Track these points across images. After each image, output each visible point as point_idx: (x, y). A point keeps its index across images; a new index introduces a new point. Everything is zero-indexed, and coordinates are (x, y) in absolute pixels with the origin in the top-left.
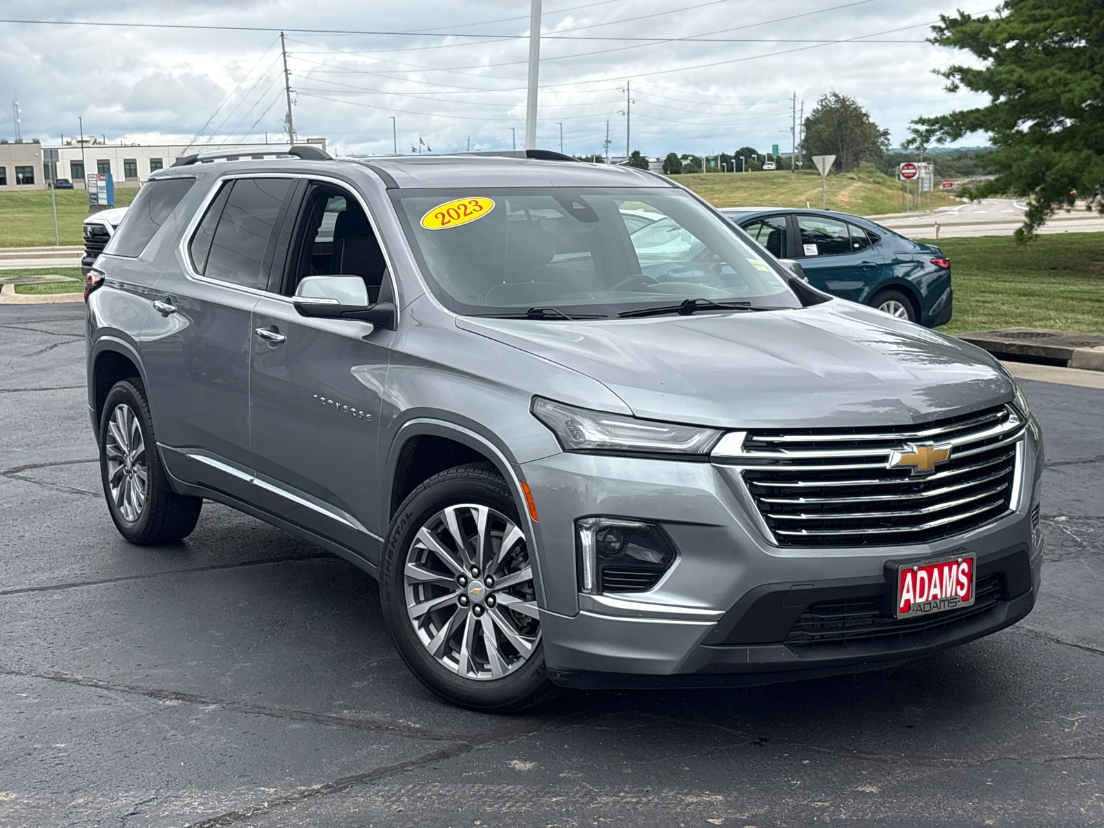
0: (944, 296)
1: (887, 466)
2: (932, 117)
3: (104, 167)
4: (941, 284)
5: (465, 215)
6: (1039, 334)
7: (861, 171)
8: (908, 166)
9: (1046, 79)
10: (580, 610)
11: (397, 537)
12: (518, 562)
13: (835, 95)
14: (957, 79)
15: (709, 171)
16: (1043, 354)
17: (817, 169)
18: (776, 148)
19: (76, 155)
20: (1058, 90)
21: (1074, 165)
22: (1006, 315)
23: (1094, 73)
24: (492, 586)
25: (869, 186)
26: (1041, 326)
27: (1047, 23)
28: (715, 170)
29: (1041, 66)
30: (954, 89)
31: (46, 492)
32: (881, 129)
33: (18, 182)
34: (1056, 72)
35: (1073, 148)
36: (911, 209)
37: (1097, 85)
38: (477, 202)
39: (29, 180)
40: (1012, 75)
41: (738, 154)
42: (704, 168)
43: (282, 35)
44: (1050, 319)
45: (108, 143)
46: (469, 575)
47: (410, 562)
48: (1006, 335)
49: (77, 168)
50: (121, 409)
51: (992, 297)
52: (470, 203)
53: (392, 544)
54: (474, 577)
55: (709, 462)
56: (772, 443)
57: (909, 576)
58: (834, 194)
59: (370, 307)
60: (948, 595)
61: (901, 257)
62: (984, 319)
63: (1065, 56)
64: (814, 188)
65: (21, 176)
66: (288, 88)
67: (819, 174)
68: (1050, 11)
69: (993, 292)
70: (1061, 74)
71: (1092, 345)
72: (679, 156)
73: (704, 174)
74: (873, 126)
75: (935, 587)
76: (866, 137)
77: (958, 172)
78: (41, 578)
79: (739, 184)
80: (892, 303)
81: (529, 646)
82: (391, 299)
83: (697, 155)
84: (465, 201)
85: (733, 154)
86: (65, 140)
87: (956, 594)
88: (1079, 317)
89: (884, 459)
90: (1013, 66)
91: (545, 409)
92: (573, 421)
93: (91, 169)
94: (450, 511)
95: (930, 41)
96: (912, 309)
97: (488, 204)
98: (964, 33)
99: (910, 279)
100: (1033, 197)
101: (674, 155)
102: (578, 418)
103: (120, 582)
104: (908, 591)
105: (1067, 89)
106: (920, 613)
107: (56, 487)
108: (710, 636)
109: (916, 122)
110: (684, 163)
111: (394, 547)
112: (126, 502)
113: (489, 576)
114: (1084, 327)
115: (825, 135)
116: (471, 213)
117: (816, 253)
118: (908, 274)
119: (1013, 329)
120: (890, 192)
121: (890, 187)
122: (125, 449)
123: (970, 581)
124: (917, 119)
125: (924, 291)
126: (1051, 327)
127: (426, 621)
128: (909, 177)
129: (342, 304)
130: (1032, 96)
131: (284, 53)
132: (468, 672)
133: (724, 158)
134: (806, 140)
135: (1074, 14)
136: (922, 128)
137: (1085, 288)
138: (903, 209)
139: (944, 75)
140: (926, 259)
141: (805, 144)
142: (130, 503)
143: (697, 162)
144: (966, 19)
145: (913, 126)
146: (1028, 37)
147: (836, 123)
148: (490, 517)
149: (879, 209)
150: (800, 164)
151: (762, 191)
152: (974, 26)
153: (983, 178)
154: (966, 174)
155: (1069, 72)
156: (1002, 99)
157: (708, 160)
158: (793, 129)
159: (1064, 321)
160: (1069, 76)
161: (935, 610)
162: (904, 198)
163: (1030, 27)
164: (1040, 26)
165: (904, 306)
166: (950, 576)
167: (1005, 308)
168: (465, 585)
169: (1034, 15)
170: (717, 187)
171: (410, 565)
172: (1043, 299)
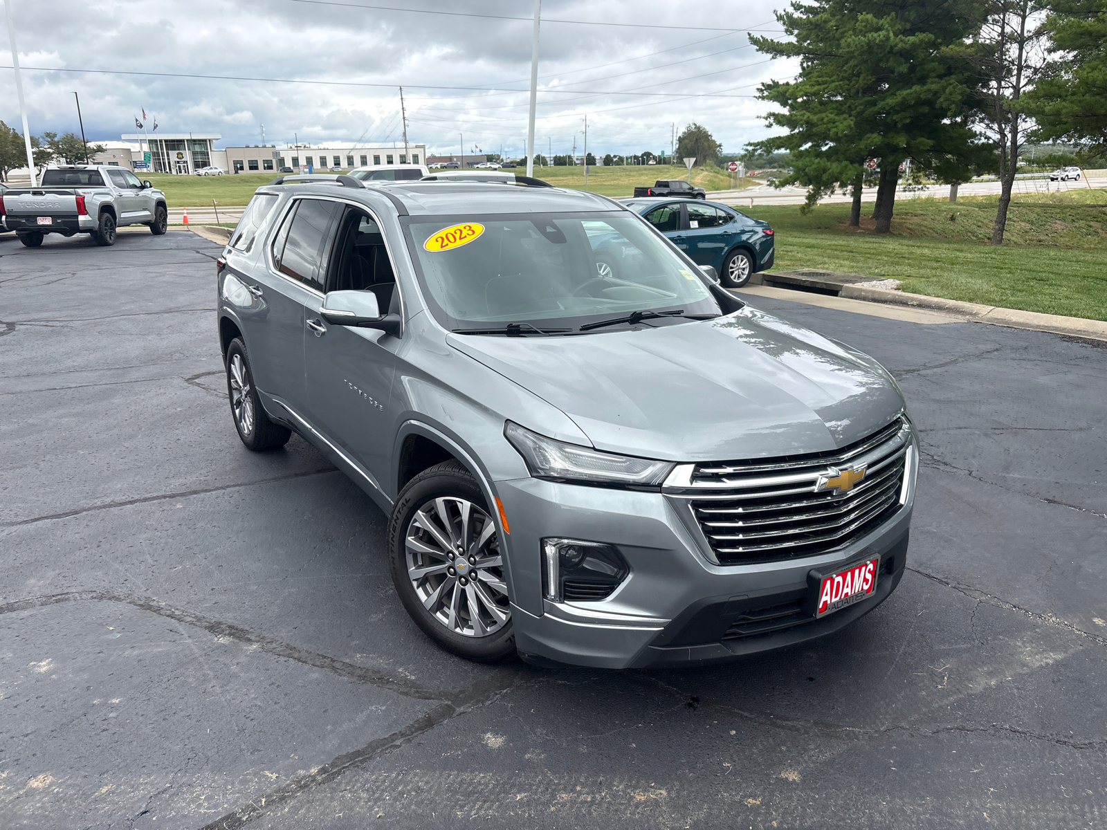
0: (770, 251)
1: (815, 489)
2: (756, 142)
3: (309, 161)
4: (768, 243)
5: (460, 238)
6: (821, 274)
7: (707, 166)
8: (733, 164)
9: (823, 119)
10: (544, 612)
11: (399, 516)
12: (495, 546)
13: (695, 125)
14: (772, 120)
15: (627, 164)
16: (825, 287)
17: (685, 164)
18: (663, 152)
19: (294, 154)
20: (829, 126)
21: (839, 170)
22: (800, 260)
23: (850, 116)
24: (475, 563)
25: (712, 174)
26: (821, 268)
27: (825, 86)
28: (631, 164)
29: (820, 112)
30: (770, 126)
31: (208, 398)
32: (718, 143)
33: (265, 169)
34: (829, 115)
35: (838, 160)
36: (734, 188)
37: (852, 123)
38: (470, 227)
39: (270, 168)
40: (804, 116)
41: (643, 155)
42: (625, 163)
43: (401, 89)
44: (826, 263)
45: (312, 147)
46: (457, 553)
47: (409, 536)
48: (803, 274)
49: (295, 160)
50: (236, 357)
51: (791, 248)
52: (465, 228)
53: (395, 520)
54: (460, 554)
55: (660, 492)
56: (717, 474)
57: (829, 582)
58: (693, 178)
59: (380, 319)
60: (856, 591)
61: (747, 229)
62: (789, 263)
63: (834, 106)
64: (683, 175)
65: (266, 165)
66: (404, 118)
67: (686, 167)
68: (828, 79)
69: (791, 245)
70: (832, 116)
71: (854, 282)
72: (612, 156)
73: (625, 166)
74: (714, 141)
75: (847, 587)
76: (710, 147)
77: (756, 167)
78: (176, 484)
79: (644, 172)
80: (740, 256)
81: (504, 617)
82: (398, 312)
83: (621, 155)
84: (461, 226)
85: (640, 155)
86: (290, 145)
87: (862, 589)
88: (842, 262)
89: (812, 483)
90: (804, 111)
91: (519, 434)
92: (540, 448)
93: (302, 162)
94: (440, 501)
95: (756, 97)
96: (751, 259)
97: (479, 228)
98: (778, 92)
99: (750, 241)
100: (811, 187)
101: (609, 155)
102: (544, 445)
103: (229, 490)
104: (826, 595)
105: (834, 125)
106: (834, 610)
107: (216, 393)
108: (658, 639)
109: (747, 145)
110: (615, 160)
111: (396, 523)
112: (243, 420)
113: (471, 556)
114: (846, 270)
115: (689, 146)
116: (466, 237)
117: (697, 227)
118: (749, 239)
119: (806, 270)
120: (722, 177)
121: (722, 175)
122: (241, 384)
123: (874, 576)
124: (747, 143)
125: (757, 247)
126: (827, 269)
127: (423, 582)
128: (733, 170)
129: (357, 316)
130: (814, 130)
131: (402, 99)
132: (456, 628)
133: (636, 157)
134: (679, 148)
135: (841, 81)
136: (750, 148)
137: (841, 242)
138: (729, 188)
139: (764, 118)
140: (759, 229)
141: (678, 151)
142: (245, 422)
143: (621, 159)
144: (776, 84)
145: (745, 147)
146: (815, 94)
147: (695, 139)
148: (472, 511)
149: (716, 187)
150: (675, 161)
151: (655, 176)
152: (784, 87)
153: (769, 170)
154: (761, 168)
155: (836, 115)
156: (797, 131)
157: (627, 158)
158: (672, 142)
159: (834, 265)
160: (836, 118)
161: (847, 605)
162: (730, 181)
163: (816, 88)
164: (821, 87)
165: (747, 258)
166: (859, 576)
167: (799, 255)
168: (453, 559)
169: (818, 81)
170: (632, 174)
171: (409, 538)
172: (820, 250)
